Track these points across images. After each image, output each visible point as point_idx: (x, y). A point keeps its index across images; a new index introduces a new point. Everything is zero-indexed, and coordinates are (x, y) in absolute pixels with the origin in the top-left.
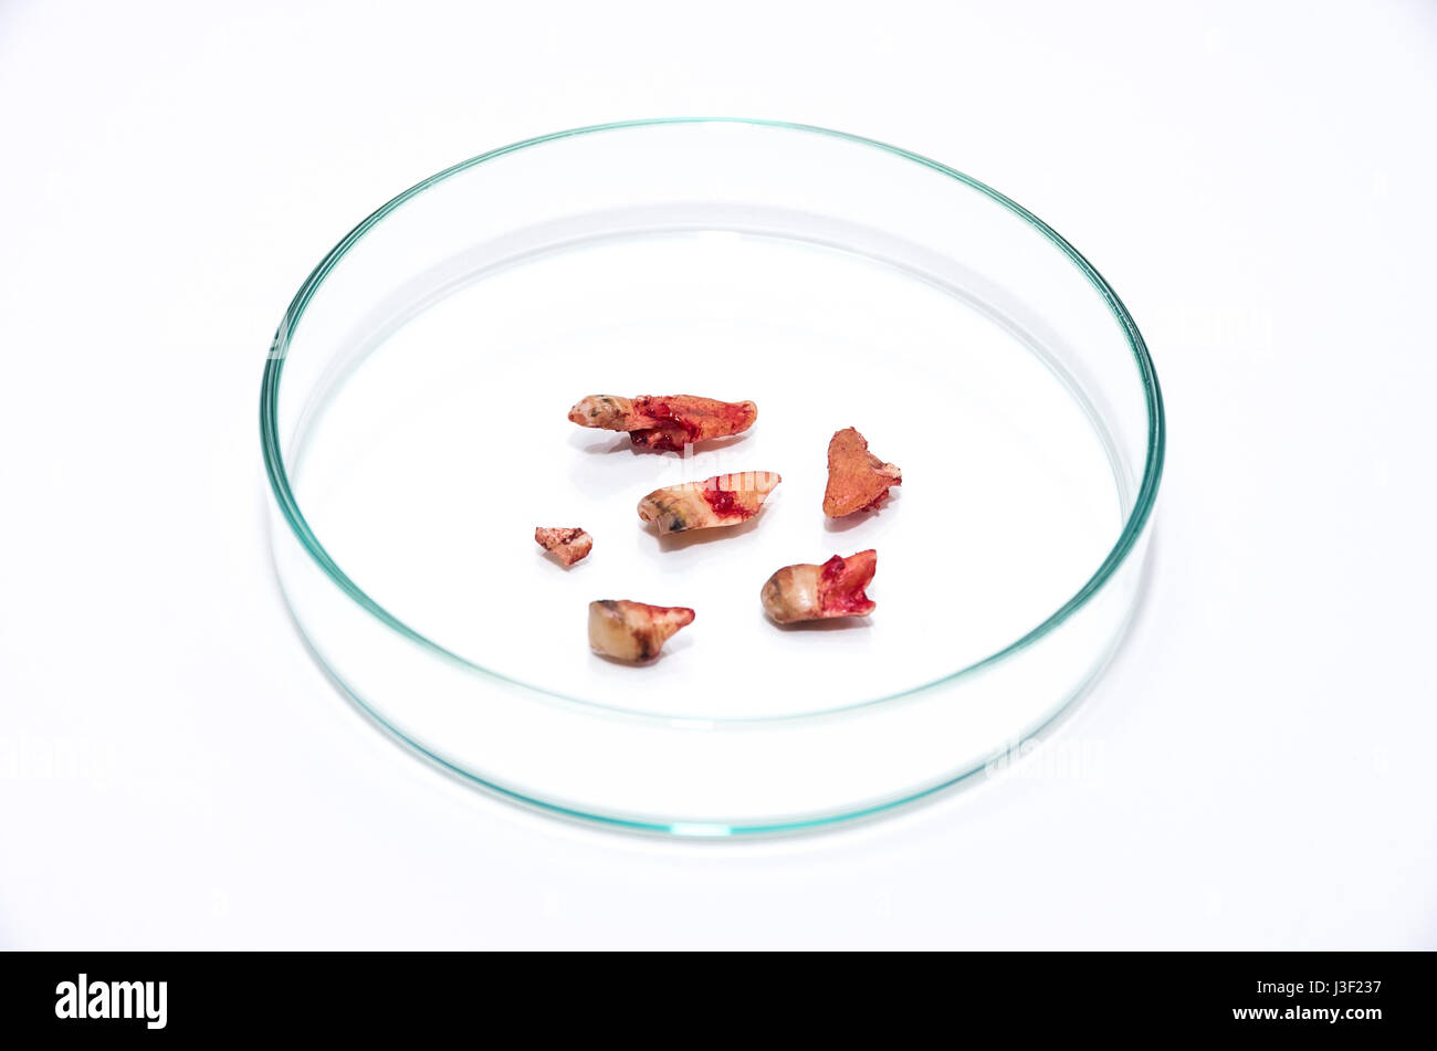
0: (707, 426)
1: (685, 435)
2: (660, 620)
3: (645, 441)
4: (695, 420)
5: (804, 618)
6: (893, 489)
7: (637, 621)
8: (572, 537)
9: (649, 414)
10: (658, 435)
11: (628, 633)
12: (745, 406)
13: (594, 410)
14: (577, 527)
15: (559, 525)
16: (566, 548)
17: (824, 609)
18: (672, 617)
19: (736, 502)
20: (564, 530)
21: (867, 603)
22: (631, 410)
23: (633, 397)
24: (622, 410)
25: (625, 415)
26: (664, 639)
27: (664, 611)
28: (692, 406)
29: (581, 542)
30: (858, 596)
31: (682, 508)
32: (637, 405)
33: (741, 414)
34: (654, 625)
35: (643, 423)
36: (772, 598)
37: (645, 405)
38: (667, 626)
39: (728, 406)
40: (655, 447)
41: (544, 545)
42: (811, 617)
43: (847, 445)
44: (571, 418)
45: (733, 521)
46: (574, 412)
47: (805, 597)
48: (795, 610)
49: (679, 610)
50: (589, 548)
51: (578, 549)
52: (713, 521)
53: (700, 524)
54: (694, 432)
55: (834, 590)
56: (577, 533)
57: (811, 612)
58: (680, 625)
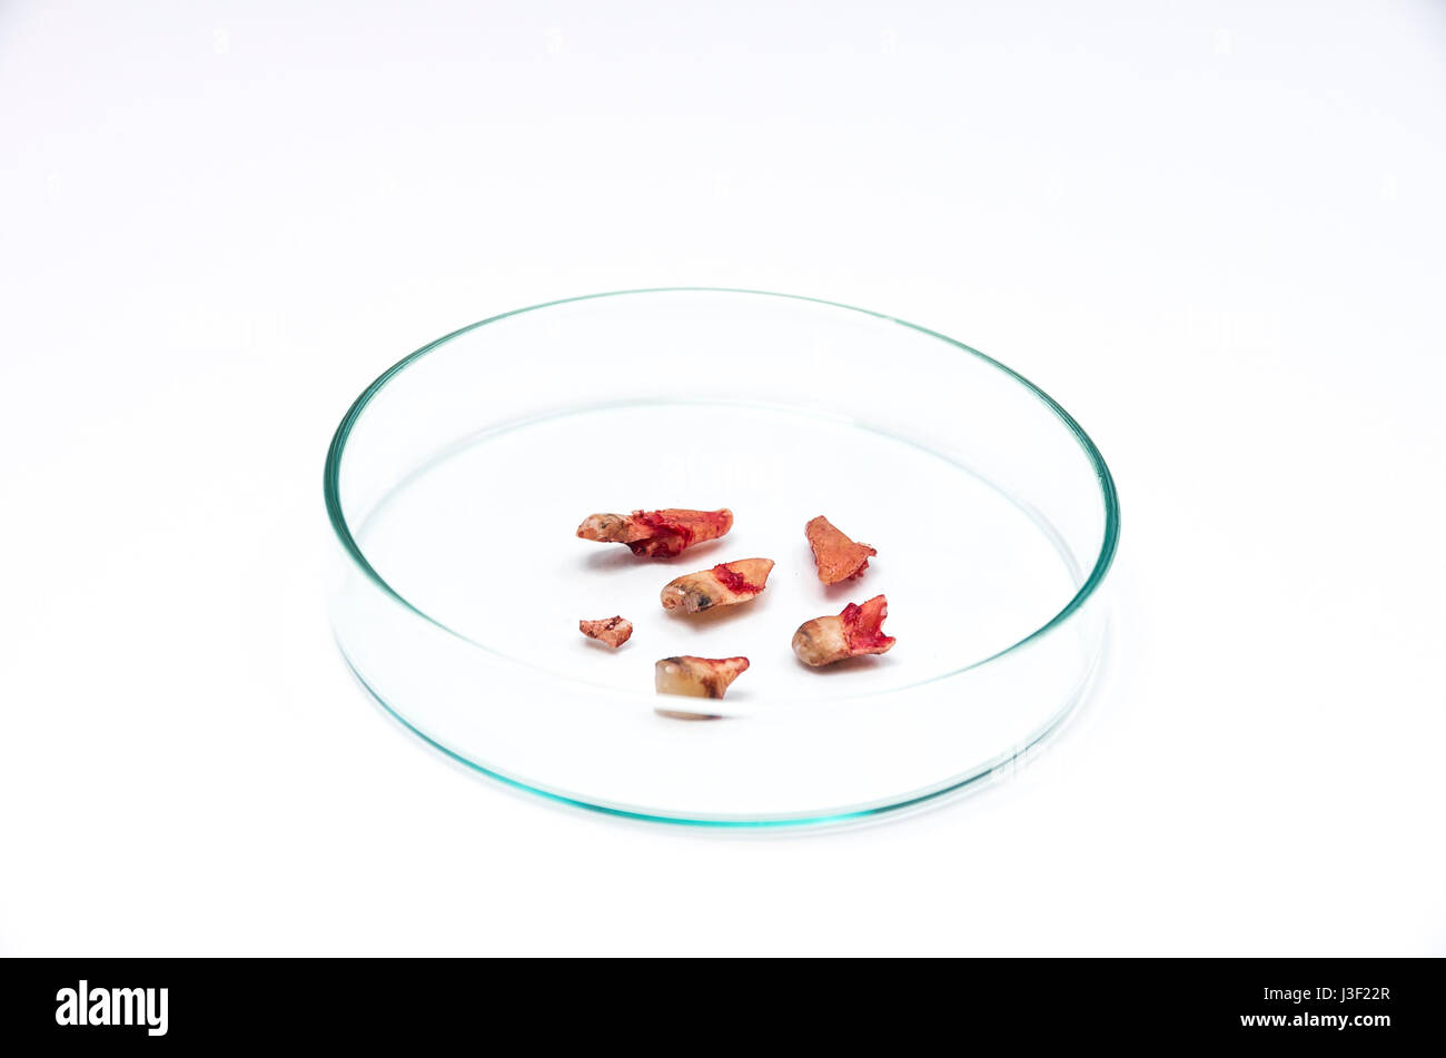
0: (697, 529)
1: (680, 540)
2: (721, 668)
3: (644, 551)
4: (687, 525)
5: (837, 657)
6: (870, 559)
7: (703, 671)
8: (614, 624)
9: (648, 523)
10: (654, 544)
11: (697, 681)
12: (723, 512)
13: (602, 523)
14: (614, 616)
15: (599, 618)
16: (609, 635)
17: (852, 648)
18: (731, 665)
19: (745, 581)
20: (603, 621)
21: (883, 641)
22: (631, 521)
23: (632, 511)
24: (626, 521)
25: (629, 525)
26: (727, 685)
27: (722, 661)
28: (680, 516)
29: (622, 626)
30: (877, 634)
31: (704, 588)
32: (635, 518)
33: (721, 519)
34: (717, 673)
35: (641, 533)
36: (805, 645)
37: (640, 517)
38: (728, 672)
39: (709, 514)
40: (653, 556)
41: (591, 634)
42: (842, 656)
43: (819, 530)
44: (581, 534)
45: (747, 597)
46: (583, 529)
47: (834, 640)
48: (829, 651)
49: (736, 659)
50: (630, 631)
51: (621, 633)
52: (731, 598)
53: (721, 601)
54: (688, 535)
55: (857, 631)
56: (616, 621)
57: (842, 651)
58: (739, 671)
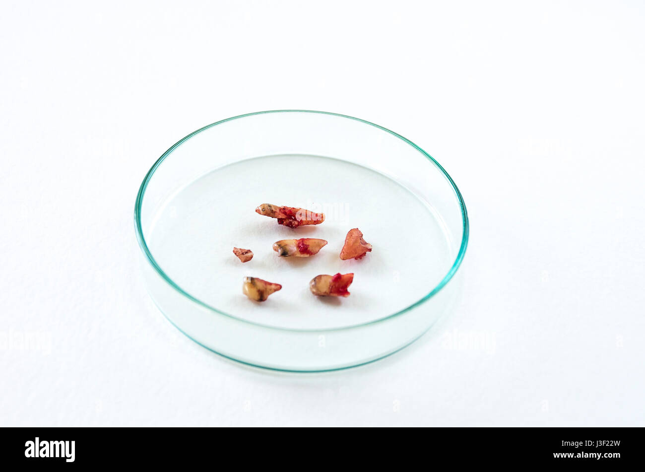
1: (297, 223)
2: (269, 287)
3: (283, 223)
5: (323, 294)
6: (368, 253)
7: (260, 286)
8: (246, 253)
9: (285, 213)
10: (287, 221)
11: (256, 290)
12: (322, 215)
13: (264, 209)
16: (245, 256)
17: (330, 293)
18: (273, 287)
19: (308, 249)
20: (244, 250)
21: (346, 293)
22: (278, 211)
23: (280, 206)
24: (275, 210)
25: (275, 212)
26: (269, 294)
27: (271, 284)
29: (249, 254)
30: (344, 290)
31: (288, 248)
32: (280, 209)
34: (266, 289)
35: (282, 216)
37: (284, 210)
38: (271, 290)
40: (286, 225)
41: (236, 254)
42: (325, 295)
44: (256, 211)
45: (306, 256)
46: (257, 209)
47: (324, 287)
49: (276, 285)
50: (252, 257)
51: (247, 257)
52: (298, 255)
53: (293, 255)
54: (300, 222)
55: (336, 286)
56: (249, 251)
57: (325, 293)
58: (275, 290)
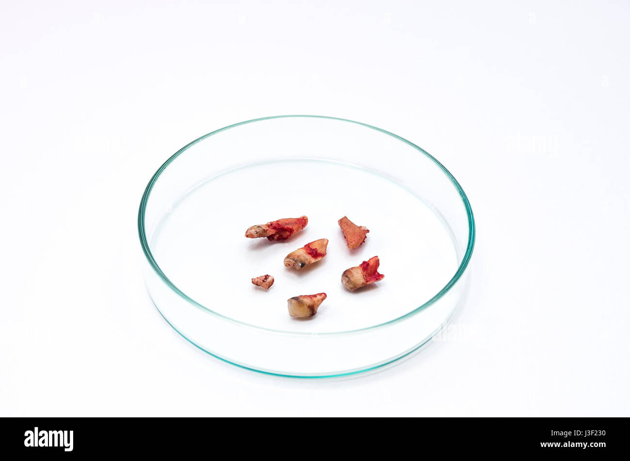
0: (294, 228)
1: (288, 233)
2: (315, 299)
3: (273, 239)
4: (290, 227)
5: (361, 286)
6: (367, 234)
7: (307, 301)
8: (265, 279)
9: (275, 228)
10: (277, 235)
11: (306, 307)
12: (304, 218)
13: (256, 231)
14: (266, 274)
15: (259, 276)
16: (264, 283)
17: (367, 282)
18: (319, 297)
19: (318, 252)
20: (262, 277)
21: (379, 277)
22: (268, 228)
23: (267, 223)
24: (266, 229)
26: (318, 306)
27: (315, 296)
28: (287, 222)
29: (269, 279)
30: (376, 274)
31: (302, 258)
32: (269, 226)
33: (304, 221)
34: (314, 302)
35: (272, 232)
36: (348, 282)
37: (271, 225)
38: (318, 301)
39: (298, 219)
40: (277, 240)
41: (257, 285)
42: (363, 286)
43: (344, 223)
44: (247, 236)
45: (319, 259)
46: (247, 234)
47: (359, 277)
48: (358, 284)
49: (320, 294)
50: (273, 281)
51: (269, 282)
52: (313, 260)
53: (309, 263)
54: (291, 231)
55: (368, 274)
56: (267, 277)
57: (363, 283)
58: (322, 300)
